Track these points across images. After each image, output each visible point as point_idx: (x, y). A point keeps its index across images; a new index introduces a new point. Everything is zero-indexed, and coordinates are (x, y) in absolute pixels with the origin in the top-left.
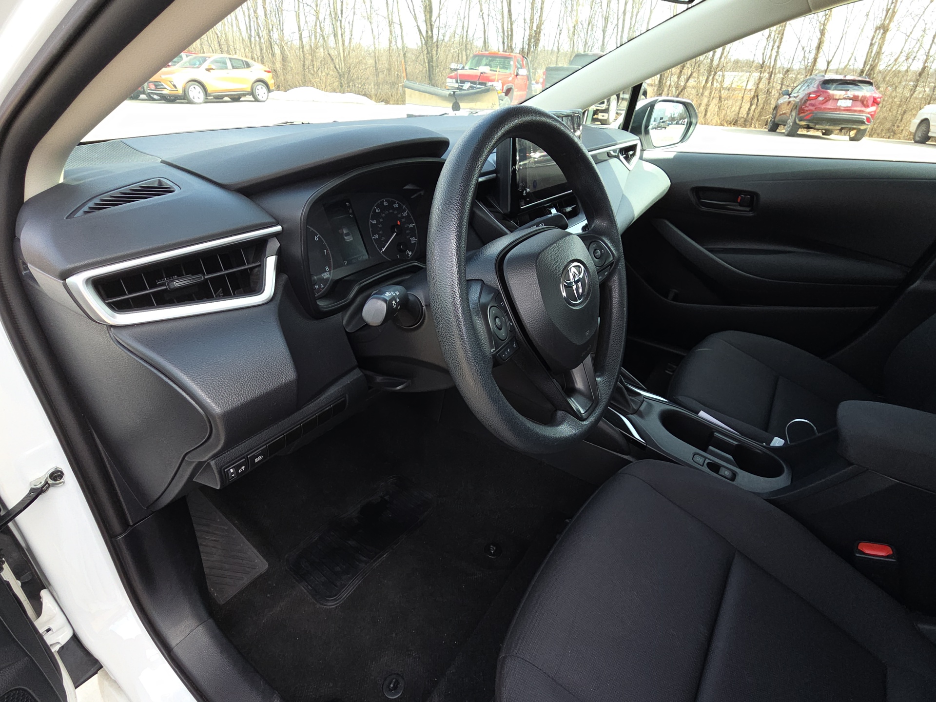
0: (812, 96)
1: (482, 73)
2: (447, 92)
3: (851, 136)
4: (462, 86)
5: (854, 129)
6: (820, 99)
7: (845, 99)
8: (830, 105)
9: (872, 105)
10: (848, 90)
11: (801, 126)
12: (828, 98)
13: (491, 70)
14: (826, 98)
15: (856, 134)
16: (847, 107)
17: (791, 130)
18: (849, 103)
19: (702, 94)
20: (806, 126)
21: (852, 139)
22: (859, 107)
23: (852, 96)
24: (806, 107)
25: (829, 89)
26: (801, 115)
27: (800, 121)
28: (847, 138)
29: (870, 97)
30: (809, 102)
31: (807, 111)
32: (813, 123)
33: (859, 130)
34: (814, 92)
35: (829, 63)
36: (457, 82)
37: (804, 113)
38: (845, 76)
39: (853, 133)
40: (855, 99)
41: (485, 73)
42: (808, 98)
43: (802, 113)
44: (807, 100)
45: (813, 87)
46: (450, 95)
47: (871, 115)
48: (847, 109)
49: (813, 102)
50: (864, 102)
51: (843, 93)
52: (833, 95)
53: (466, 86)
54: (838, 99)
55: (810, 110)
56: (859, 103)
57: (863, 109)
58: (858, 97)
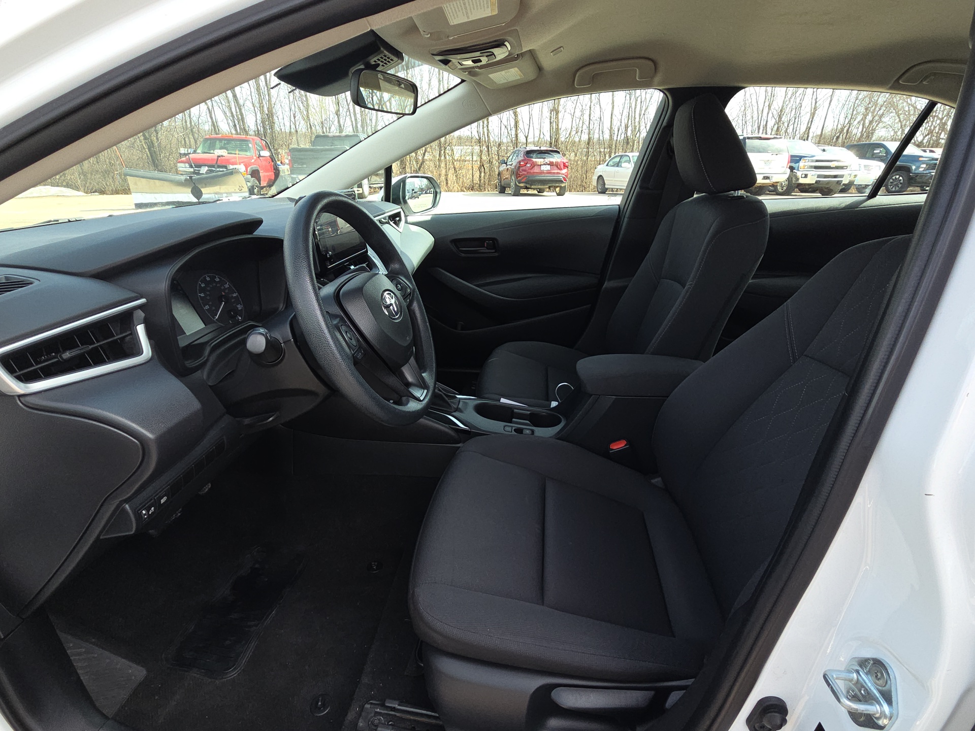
0: (521, 163)
1: (218, 156)
2: (183, 178)
3: (558, 192)
4: (200, 170)
5: (557, 187)
6: (528, 165)
7: (545, 164)
8: (536, 170)
9: (564, 168)
10: (545, 158)
11: (521, 187)
12: (534, 165)
13: (228, 153)
14: (532, 165)
15: (560, 190)
16: (548, 171)
17: (515, 191)
18: (548, 168)
19: (439, 166)
20: (525, 187)
21: (558, 195)
22: (555, 170)
23: (549, 162)
24: (520, 172)
25: (532, 157)
26: (519, 179)
27: (519, 183)
28: (555, 194)
29: (561, 162)
30: (521, 168)
31: (522, 175)
32: (528, 184)
33: (561, 187)
34: (523, 161)
35: (527, 138)
36: (191, 167)
37: (520, 177)
38: (540, 147)
39: (558, 190)
40: (551, 164)
41: (222, 156)
42: (519, 166)
44: (519, 167)
45: (521, 158)
46: (186, 180)
47: (565, 175)
48: (549, 172)
49: (524, 168)
50: (556, 165)
51: (542, 160)
52: (536, 162)
53: (204, 170)
54: (541, 165)
55: (524, 174)
56: (555, 168)
57: (559, 171)
58: (553, 162)
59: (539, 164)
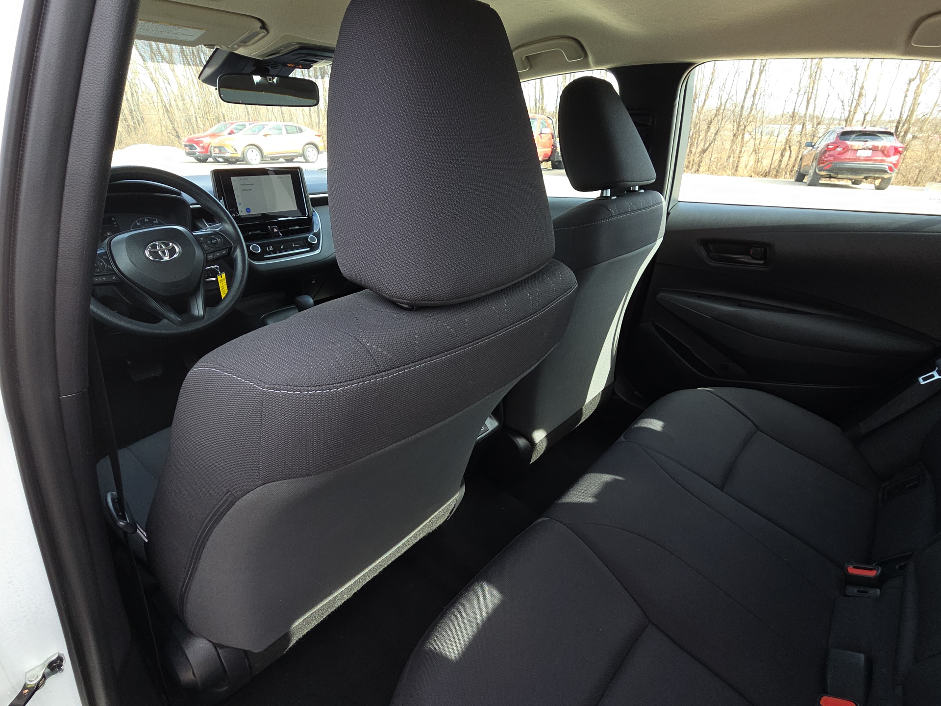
0: (830, 147)
3: (876, 185)
5: (878, 178)
6: (839, 149)
7: (864, 149)
8: (849, 155)
9: (895, 154)
10: (867, 141)
11: (823, 175)
12: (846, 149)
14: (844, 149)
15: (880, 183)
16: (867, 157)
17: (812, 180)
18: (869, 153)
20: (828, 176)
21: (877, 188)
22: (879, 156)
23: (871, 147)
24: (826, 157)
25: (848, 140)
26: (821, 165)
27: (820, 171)
28: (873, 186)
29: (891, 146)
30: (828, 153)
31: (827, 161)
32: (833, 172)
33: (883, 179)
34: (832, 143)
37: (823, 163)
38: (865, 128)
39: (878, 182)
40: (874, 149)
42: (827, 150)
43: (821, 163)
44: (825, 151)
45: (832, 138)
47: (894, 164)
48: (867, 159)
49: (832, 153)
50: (885, 152)
51: (862, 143)
52: (852, 146)
54: (858, 150)
55: (829, 161)
56: (880, 153)
57: (884, 158)
58: (878, 147)
59: (856, 148)
